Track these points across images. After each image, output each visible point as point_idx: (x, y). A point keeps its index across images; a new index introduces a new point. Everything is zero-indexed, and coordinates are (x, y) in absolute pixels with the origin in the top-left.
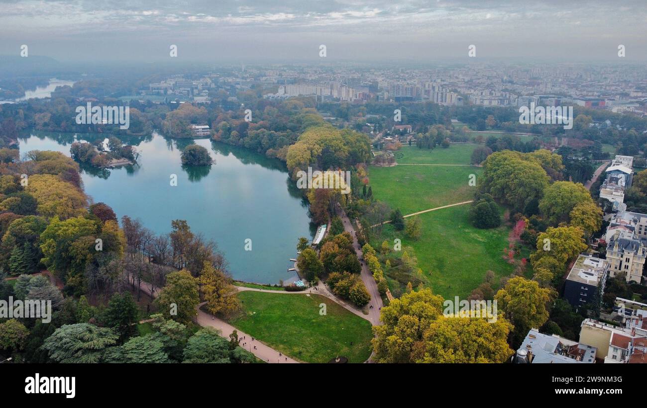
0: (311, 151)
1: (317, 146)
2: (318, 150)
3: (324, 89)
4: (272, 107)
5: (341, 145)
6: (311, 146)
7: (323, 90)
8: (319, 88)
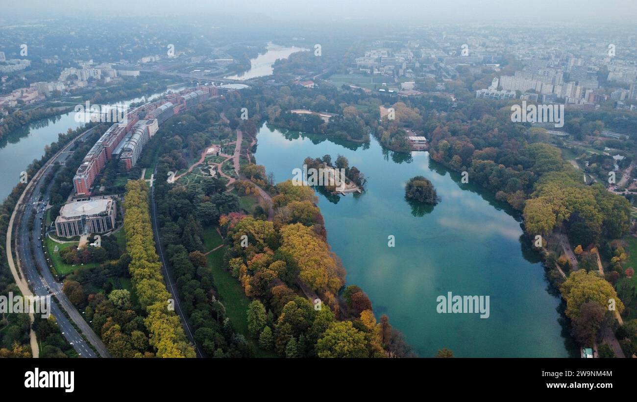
0: (557, 215)
1: (563, 209)
2: (565, 213)
3: (546, 84)
4: (491, 116)
5: (595, 212)
6: (557, 208)
7: (544, 85)
8: (540, 83)
